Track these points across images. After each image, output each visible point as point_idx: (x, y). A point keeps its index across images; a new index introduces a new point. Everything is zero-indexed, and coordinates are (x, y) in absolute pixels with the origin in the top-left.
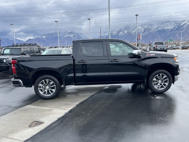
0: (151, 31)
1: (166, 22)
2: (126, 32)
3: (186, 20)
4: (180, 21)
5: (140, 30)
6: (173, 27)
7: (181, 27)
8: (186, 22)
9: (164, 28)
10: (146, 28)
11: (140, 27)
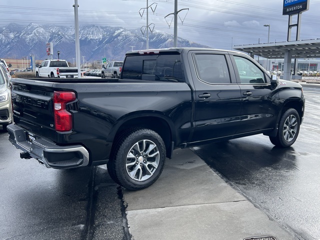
0: (63, 39)
1: (89, 27)
2: (12, 36)
3: (121, 28)
4: (112, 28)
5: (43, 35)
6: (101, 36)
7: (114, 39)
8: (122, 30)
9: (87, 38)
10: (54, 33)
11: (42, 29)
